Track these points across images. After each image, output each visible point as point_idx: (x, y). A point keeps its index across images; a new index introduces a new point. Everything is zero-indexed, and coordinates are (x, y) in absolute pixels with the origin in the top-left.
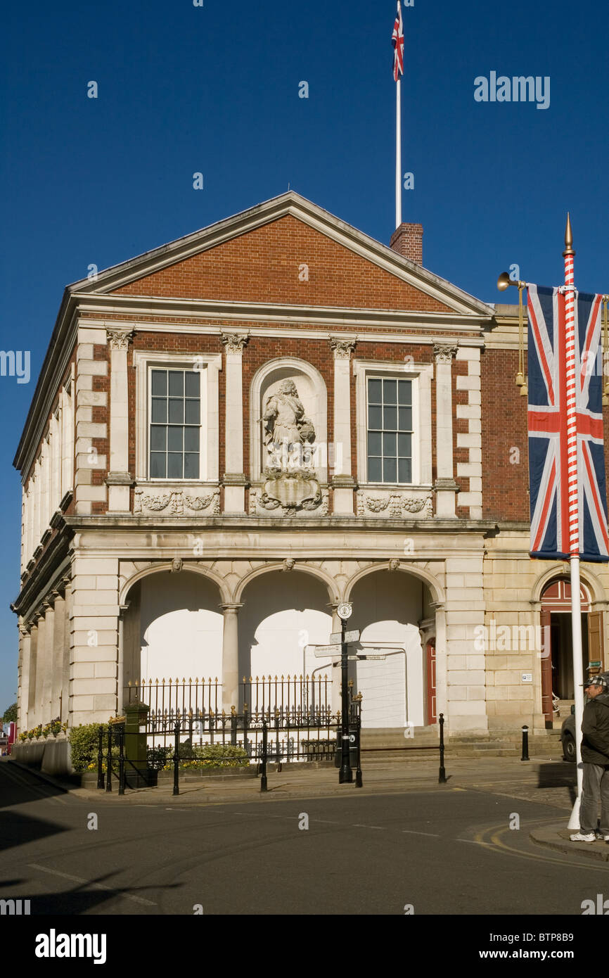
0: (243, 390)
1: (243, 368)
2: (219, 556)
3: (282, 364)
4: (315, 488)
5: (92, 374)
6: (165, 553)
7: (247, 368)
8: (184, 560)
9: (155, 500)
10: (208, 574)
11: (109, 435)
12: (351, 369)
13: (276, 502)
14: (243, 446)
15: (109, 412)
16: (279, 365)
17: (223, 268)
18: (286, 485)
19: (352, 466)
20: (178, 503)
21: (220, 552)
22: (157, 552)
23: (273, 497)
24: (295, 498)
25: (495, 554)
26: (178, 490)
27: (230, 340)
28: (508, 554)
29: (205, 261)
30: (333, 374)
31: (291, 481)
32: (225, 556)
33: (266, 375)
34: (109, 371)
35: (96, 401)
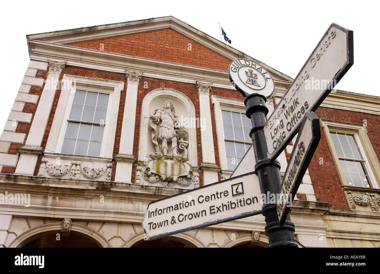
0: (137, 104)
1: (138, 92)
2: (105, 219)
3: (164, 93)
4: (188, 169)
5: (31, 84)
6: (56, 213)
7: (141, 92)
8: (73, 220)
9: (57, 168)
10: (95, 236)
11: (32, 121)
12: (211, 101)
13: (157, 177)
14: (134, 137)
15: (36, 107)
16: (163, 93)
17: (130, 45)
18: (166, 164)
19: (216, 158)
20: (77, 172)
21: (106, 215)
22: (49, 212)
23: (155, 172)
24: (173, 175)
25: (333, 233)
26: (78, 162)
27: (130, 75)
28: (343, 234)
29: (120, 40)
30: (199, 102)
31: (169, 162)
32: (111, 219)
33: (153, 97)
34: (44, 84)
35: (28, 99)
